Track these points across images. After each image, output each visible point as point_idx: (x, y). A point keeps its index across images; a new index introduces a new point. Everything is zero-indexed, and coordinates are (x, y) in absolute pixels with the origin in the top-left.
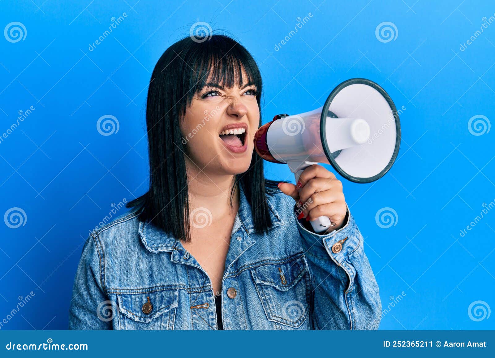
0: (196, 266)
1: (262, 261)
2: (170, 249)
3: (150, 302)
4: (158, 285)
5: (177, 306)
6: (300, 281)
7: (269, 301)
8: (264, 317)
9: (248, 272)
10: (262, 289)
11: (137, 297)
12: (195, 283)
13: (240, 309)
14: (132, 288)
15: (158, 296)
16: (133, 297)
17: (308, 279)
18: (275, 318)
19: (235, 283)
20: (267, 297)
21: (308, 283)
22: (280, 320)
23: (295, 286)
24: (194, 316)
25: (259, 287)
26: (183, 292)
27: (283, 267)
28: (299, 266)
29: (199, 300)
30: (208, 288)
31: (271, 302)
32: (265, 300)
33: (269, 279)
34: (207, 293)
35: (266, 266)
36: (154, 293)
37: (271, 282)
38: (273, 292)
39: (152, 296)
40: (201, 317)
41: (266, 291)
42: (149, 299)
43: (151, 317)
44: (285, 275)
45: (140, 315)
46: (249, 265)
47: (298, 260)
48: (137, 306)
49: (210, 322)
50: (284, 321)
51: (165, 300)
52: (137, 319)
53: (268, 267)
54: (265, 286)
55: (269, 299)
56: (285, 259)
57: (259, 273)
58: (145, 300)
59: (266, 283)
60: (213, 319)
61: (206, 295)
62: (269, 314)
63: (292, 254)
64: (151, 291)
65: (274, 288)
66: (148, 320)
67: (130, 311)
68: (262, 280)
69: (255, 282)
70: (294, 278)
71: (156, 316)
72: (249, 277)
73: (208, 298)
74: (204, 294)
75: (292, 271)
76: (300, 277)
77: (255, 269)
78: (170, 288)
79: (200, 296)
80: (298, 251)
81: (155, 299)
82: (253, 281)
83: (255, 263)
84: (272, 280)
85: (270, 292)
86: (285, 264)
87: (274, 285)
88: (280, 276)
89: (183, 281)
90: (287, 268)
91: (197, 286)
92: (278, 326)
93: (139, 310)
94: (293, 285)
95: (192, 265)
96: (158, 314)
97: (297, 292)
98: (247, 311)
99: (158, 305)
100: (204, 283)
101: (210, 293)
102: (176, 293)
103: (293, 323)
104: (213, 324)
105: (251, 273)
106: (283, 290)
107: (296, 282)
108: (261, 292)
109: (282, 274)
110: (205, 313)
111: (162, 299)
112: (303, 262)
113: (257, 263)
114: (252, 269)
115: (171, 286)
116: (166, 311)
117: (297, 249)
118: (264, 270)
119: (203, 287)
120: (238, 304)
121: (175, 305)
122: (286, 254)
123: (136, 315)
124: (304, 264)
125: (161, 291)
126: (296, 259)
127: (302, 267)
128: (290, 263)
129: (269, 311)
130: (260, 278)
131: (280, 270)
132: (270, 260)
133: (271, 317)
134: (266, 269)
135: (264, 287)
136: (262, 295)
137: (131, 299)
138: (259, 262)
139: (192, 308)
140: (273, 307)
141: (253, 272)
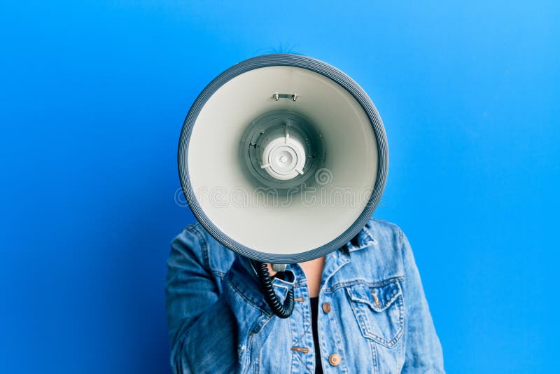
1: (357, 281)
6: (393, 304)
7: (364, 318)
8: (359, 333)
9: (343, 289)
10: (357, 305)
13: (334, 324)
17: (401, 303)
18: (370, 335)
20: (362, 314)
21: (402, 308)
22: (374, 337)
23: (388, 309)
25: (354, 304)
27: (376, 290)
28: (392, 292)
30: (303, 283)
31: (366, 320)
32: (360, 316)
33: (364, 297)
34: (303, 288)
35: (361, 285)
37: (366, 299)
38: (369, 310)
41: (361, 308)
44: (379, 296)
46: (343, 283)
47: (391, 285)
49: (305, 315)
50: (379, 339)
53: (363, 287)
54: (361, 303)
55: (364, 316)
56: (378, 283)
57: (355, 291)
59: (361, 300)
60: (307, 312)
62: (364, 330)
63: (385, 279)
65: (369, 307)
68: (358, 297)
69: (351, 299)
70: (387, 301)
72: (344, 294)
73: (303, 293)
74: (299, 289)
75: (385, 295)
76: (393, 300)
77: (350, 287)
80: (392, 276)
82: (348, 298)
83: (350, 283)
84: (368, 298)
85: (366, 309)
86: (378, 288)
87: (369, 303)
88: (373, 297)
90: (379, 292)
92: (372, 343)
94: (386, 308)
97: (390, 315)
100: (299, 279)
101: (305, 288)
103: (387, 342)
104: (307, 317)
105: (346, 290)
106: (376, 310)
107: (389, 304)
108: (357, 309)
109: (375, 295)
110: (300, 305)
112: (396, 286)
113: (352, 282)
114: (348, 287)
117: (390, 274)
118: (359, 288)
119: (298, 282)
120: (333, 319)
122: (379, 278)
124: (397, 289)
126: (389, 284)
127: (395, 291)
128: (383, 287)
129: (364, 327)
130: (355, 295)
131: (373, 292)
132: (363, 281)
133: (366, 334)
134: (361, 288)
135: (359, 304)
136: (358, 312)
138: (353, 282)
140: (368, 324)
141: (349, 289)
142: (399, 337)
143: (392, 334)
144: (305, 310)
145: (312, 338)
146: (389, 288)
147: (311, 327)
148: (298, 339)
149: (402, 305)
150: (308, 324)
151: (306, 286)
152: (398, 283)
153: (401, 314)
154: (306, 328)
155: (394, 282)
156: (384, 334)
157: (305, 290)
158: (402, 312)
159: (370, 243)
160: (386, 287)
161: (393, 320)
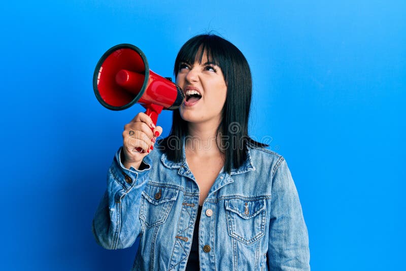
0: (192, 179)
1: (234, 196)
2: (179, 167)
3: (161, 193)
4: (168, 183)
5: (175, 199)
6: (259, 214)
8: (227, 232)
9: (223, 201)
10: (230, 214)
11: (154, 187)
12: (190, 190)
13: (213, 224)
14: (152, 181)
15: (166, 191)
16: (152, 187)
18: (234, 234)
19: (214, 206)
21: (264, 218)
22: (237, 236)
23: (254, 218)
24: (183, 209)
25: (228, 212)
26: (181, 192)
27: (249, 203)
28: (260, 205)
29: (189, 201)
30: (197, 195)
31: (234, 224)
32: (230, 221)
33: (236, 208)
36: (164, 188)
38: (237, 217)
39: (163, 189)
40: (187, 211)
41: (232, 215)
42: (161, 191)
43: (158, 202)
44: (249, 208)
45: (153, 199)
46: (225, 197)
47: (260, 201)
48: (153, 194)
49: (192, 215)
50: (240, 238)
51: (170, 194)
52: (150, 201)
53: (238, 201)
55: (233, 221)
57: (230, 203)
58: (158, 190)
59: (233, 211)
60: (194, 214)
61: (194, 198)
62: (230, 231)
63: (258, 195)
64: (163, 186)
65: (238, 215)
66: (157, 203)
67: (148, 195)
68: (231, 208)
69: (226, 209)
70: (255, 212)
71: (161, 202)
72: (223, 204)
73: (195, 201)
75: (255, 207)
76: (258, 212)
77: (228, 200)
78: (175, 187)
79: (191, 198)
80: (262, 195)
81: (164, 191)
82: (225, 207)
83: (230, 196)
84: (238, 209)
85: (235, 216)
87: (238, 213)
88: (244, 208)
89: (183, 186)
90: (251, 205)
91: (190, 192)
92: (235, 240)
93: (153, 196)
94: (252, 217)
95: (190, 177)
96: (163, 201)
97: (255, 222)
98: (217, 226)
99: (164, 195)
100: (195, 191)
102: (177, 192)
103: (246, 241)
104: (194, 217)
105: (225, 202)
106: (244, 218)
107: (255, 215)
108: (229, 216)
109: (247, 207)
110: (191, 209)
111: (168, 193)
112: (263, 202)
114: (227, 200)
115: (175, 186)
116: (168, 201)
117: (261, 193)
118: (234, 202)
119: (194, 194)
120: (212, 220)
121: (174, 198)
122: (254, 194)
123: (151, 199)
124: (263, 205)
125: (169, 188)
126: (259, 200)
128: (255, 201)
129: (231, 229)
130: (230, 206)
131: (246, 205)
132: (240, 196)
133: (231, 233)
134: (236, 202)
136: (229, 218)
137: (151, 188)
138: (232, 196)
139: (184, 204)
140: (234, 227)
142: (257, 238)
143: (252, 235)
144: (193, 212)
145: (193, 232)
146: (258, 203)
147: (194, 224)
148: (183, 231)
149: (265, 216)
150: (193, 222)
151: (198, 196)
152: (264, 200)
153: (262, 222)
154: (190, 224)
155: (263, 199)
156: (245, 235)
157: (197, 199)
158: (263, 221)
159: (249, 169)
160: (257, 202)
161: (256, 226)
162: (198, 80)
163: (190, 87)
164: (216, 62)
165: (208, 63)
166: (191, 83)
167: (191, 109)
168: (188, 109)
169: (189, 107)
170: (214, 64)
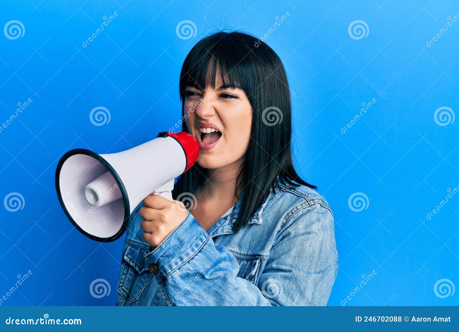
162: (213, 112)
163: (204, 124)
164: (236, 84)
165: (224, 86)
166: (204, 118)
167: (209, 153)
168: (205, 153)
169: (206, 151)
170: (233, 87)
